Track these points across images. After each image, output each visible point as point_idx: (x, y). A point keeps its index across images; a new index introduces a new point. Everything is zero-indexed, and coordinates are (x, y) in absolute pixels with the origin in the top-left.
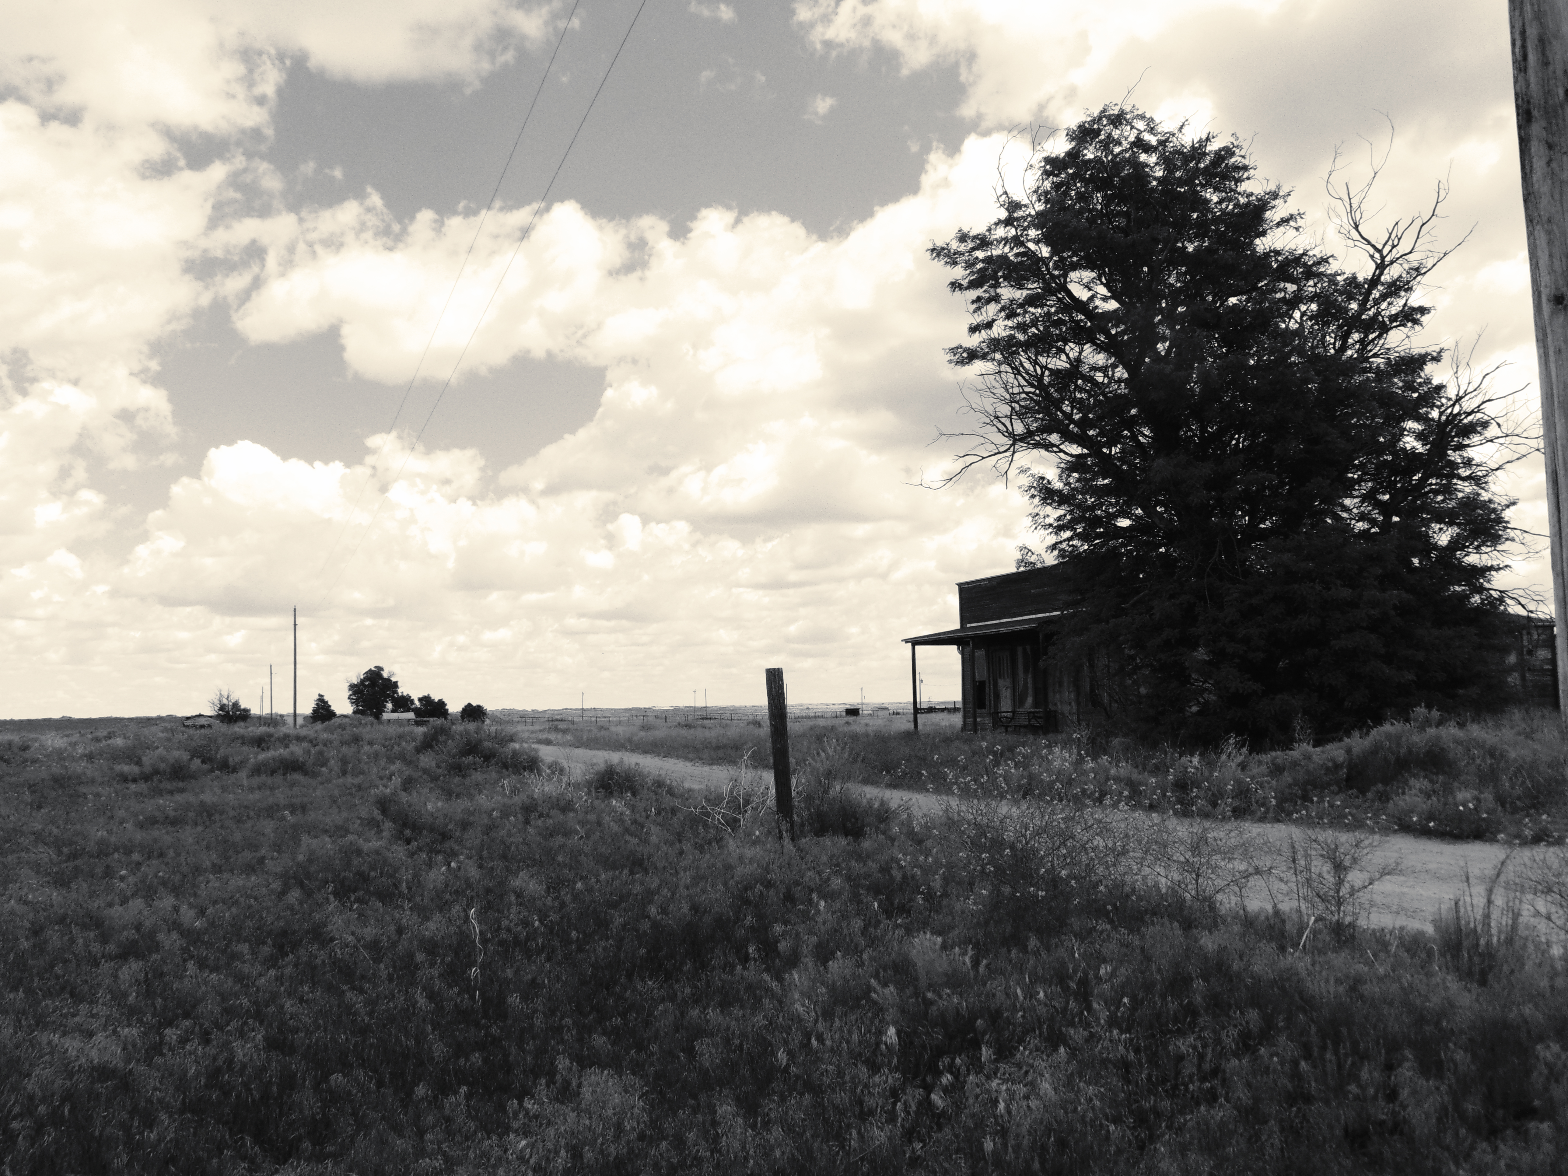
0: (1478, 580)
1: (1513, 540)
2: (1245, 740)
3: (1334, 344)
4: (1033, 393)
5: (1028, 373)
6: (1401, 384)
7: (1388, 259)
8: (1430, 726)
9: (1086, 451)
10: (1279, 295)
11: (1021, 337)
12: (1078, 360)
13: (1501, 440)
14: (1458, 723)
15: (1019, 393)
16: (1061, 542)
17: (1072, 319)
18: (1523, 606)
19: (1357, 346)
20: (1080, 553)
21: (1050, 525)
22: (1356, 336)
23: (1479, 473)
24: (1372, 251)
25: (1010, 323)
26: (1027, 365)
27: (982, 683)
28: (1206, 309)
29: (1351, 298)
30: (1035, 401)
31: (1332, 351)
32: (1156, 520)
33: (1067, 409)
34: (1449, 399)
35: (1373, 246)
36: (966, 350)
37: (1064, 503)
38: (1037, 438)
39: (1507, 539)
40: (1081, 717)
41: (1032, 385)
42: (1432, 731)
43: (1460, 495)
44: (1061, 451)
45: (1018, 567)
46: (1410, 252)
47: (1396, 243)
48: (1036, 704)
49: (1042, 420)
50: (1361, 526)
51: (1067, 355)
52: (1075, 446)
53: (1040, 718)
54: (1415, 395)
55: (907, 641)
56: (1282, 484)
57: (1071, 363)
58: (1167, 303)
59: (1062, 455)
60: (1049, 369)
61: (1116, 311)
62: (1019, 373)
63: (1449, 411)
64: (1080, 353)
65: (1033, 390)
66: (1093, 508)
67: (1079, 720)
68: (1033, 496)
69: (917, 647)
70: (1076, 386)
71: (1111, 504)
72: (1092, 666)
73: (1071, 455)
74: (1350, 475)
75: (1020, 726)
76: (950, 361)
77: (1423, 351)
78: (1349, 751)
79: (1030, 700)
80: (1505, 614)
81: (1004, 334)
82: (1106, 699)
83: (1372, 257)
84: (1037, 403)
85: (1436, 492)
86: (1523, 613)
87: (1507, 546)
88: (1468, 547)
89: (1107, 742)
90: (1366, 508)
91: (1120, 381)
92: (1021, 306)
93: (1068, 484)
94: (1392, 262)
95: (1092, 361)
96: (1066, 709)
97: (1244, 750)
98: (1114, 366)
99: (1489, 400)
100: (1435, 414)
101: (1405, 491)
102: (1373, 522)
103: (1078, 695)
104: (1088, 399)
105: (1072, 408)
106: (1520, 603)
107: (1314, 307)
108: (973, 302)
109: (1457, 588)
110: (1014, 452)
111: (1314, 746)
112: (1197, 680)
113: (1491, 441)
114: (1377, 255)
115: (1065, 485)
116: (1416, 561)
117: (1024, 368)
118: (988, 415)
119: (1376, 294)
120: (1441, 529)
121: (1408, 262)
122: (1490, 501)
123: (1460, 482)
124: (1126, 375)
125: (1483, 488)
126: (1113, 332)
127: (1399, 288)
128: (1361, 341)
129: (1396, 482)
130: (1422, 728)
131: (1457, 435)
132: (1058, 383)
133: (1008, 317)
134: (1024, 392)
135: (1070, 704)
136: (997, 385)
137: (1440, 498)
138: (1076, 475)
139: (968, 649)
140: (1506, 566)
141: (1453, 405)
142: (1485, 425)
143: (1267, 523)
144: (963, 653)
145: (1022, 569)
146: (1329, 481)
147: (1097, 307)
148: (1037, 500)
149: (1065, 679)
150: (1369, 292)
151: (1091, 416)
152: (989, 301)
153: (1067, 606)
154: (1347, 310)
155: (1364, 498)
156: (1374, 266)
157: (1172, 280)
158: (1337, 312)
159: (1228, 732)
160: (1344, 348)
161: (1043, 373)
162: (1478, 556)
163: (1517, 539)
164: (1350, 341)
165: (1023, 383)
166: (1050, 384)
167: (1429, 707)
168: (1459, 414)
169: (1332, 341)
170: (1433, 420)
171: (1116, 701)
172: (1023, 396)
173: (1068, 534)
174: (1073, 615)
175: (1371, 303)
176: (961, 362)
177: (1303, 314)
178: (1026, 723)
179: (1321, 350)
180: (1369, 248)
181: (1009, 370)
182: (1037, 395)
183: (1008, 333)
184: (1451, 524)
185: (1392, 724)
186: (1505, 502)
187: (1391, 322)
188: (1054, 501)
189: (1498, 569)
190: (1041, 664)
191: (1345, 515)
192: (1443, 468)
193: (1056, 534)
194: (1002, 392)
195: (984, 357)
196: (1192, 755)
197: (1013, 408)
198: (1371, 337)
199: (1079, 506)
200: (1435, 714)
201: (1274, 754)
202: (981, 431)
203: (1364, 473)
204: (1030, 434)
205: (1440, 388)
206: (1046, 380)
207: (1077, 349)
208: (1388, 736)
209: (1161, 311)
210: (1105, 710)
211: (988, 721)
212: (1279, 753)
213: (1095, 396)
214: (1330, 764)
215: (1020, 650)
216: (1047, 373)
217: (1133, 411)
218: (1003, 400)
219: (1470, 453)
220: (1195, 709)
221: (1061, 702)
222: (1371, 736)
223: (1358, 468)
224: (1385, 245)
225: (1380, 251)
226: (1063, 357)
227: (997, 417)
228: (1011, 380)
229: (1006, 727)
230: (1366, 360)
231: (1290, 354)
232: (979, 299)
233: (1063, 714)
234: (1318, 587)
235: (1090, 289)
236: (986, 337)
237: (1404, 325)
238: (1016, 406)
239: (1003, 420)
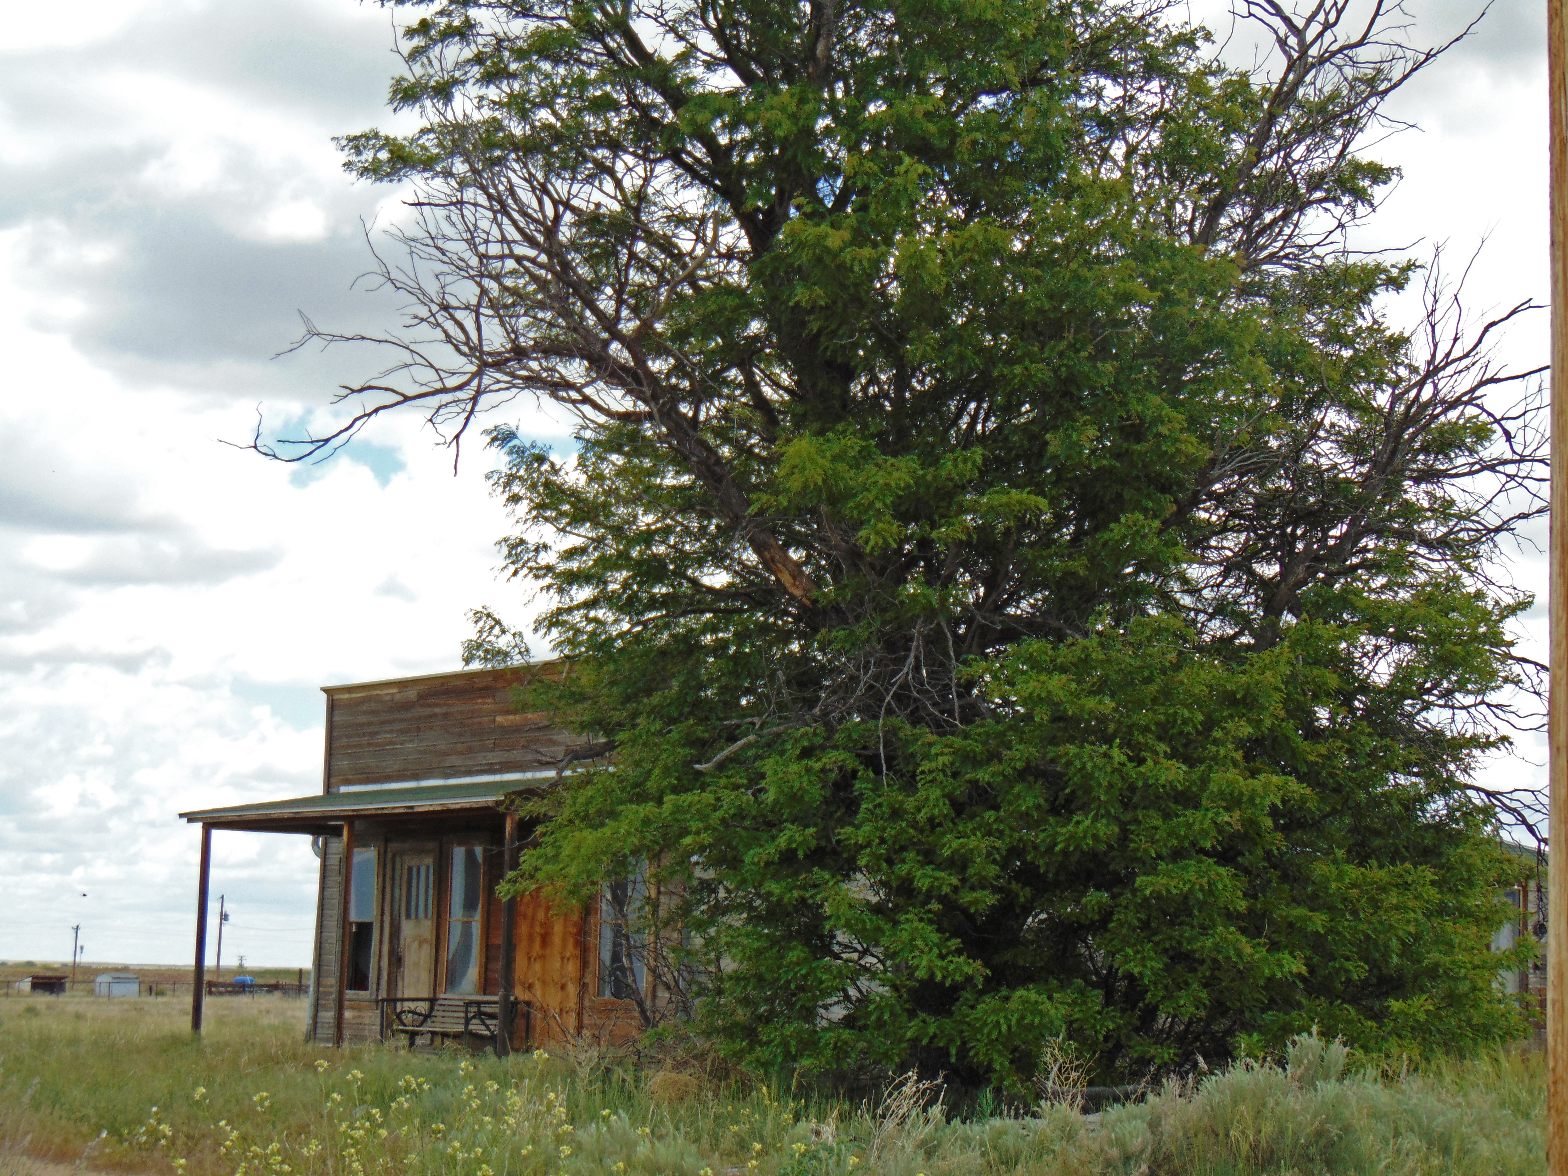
0: (1444, 765)
1: (1517, 682)
2: (937, 1091)
3: (1191, 224)
4: (533, 261)
5: (525, 215)
6: (1320, 328)
7: (1314, 51)
8: (1326, 1078)
9: (642, 407)
10: (1087, 103)
11: (517, 129)
12: (641, 196)
13: (1511, 469)
14: (1385, 1074)
15: (502, 257)
16: (570, 610)
17: (634, 102)
18: (1530, 829)
19: (1238, 234)
20: (611, 640)
21: (549, 568)
22: (1237, 212)
23: (1463, 535)
24: (1283, 29)
25: (493, 93)
26: (527, 197)
27: (365, 928)
28: (928, 115)
29: (1231, 127)
30: (535, 278)
31: (1186, 240)
32: (786, 579)
33: (606, 302)
34: (1414, 370)
35: (1287, 20)
36: (389, 143)
37: (583, 521)
38: (534, 365)
39: (1506, 680)
40: (586, 1021)
41: (531, 242)
42: (1329, 1089)
43: (1422, 578)
44: (586, 400)
45: (467, 661)
46: (1361, 43)
47: (1332, 18)
48: (486, 985)
49: (551, 325)
50: (1216, 628)
51: (618, 184)
52: (619, 393)
53: (492, 1016)
54: (1347, 353)
55: (191, 817)
56: (1061, 520)
57: (625, 202)
58: (847, 92)
59: (587, 409)
60: (574, 210)
61: (733, 94)
62: (504, 210)
63: (1413, 394)
64: (647, 180)
65: (532, 253)
66: (647, 537)
67: (580, 1028)
68: (515, 499)
69: (216, 834)
70: (632, 255)
71: (687, 531)
72: (619, 900)
73: (608, 412)
74: (1204, 515)
75: (445, 1035)
76: (348, 165)
77: (1371, 261)
78: (1154, 1125)
79: (473, 973)
80: (1495, 842)
81: (477, 116)
82: (644, 981)
83: (1282, 43)
84: (543, 285)
85: (1373, 567)
86: (1531, 843)
87: (1503, 695)
88: (1429, 691)
89: (637, 1080)
90: (1232, 588)
91: (730, 255)
92: (520, 55)
93: (596, 477)
94: (1322, 60)
95: (672, 201)
96: (552, 999)
97: (936, 1111)
98: (721, 221)
99: (1493, 380)
100: (1382, 399)
101: (1315, 560)
102: (1243, 621)
103: (584, 965)
104: (656, 288)
105: (620, 302)
106: (1524, 822)
107: (1155, 138)
108: (410, 33)
109: (1402, 780)
110: (479, 393)
111: (1085, 1110)
112: (847, 947)
113: (1492, 468)
114: (1293, 41)
115: (591, 479)
116: (1323, 714)
117: (517, 200)
118: (423, 297)
119: (1284, 125)
120: (1377, 648)
121: (1354, 63)
122: (1479, 595)
123: (1423, 551)
124: (744, 244)
125: (1467, 569)
126: (723, 140)
127: (1331, 119)
128: (1246, 225)
129: (1294, 537)
130: (1307, 1082)
131: (1425, 449)
132: (592, 246)
133: (489, 78)
134: (512, 255)
135: (563, 987)
136: (449, 231)
137: (1381, 581)
138: (617, 459)
139: (338, 846)
140: (1504, 739)
141: (1421, 384)
142: (1482, 434)
143: (1024, 604)
144: (324, 855)
145: (476, 666)
146: (1157, 524)
147: (693, 81)
148: (523, 507)
149: (558, 928)
150: (1271, 119)
151: (659, 327)
152: (448, 33)
153: (575, 756)
154: (1219, 155)
155: (1229, 567)
156: (1284, 63)
157: (863, 38)
158: (1201, 153)
159: (903, 1068)
160: (1209, 235)
161: (557, 218)
162: (1448, 713)
163: (1527, 684)
164: (1224, 221)
165: (512, 233)
166: (574, 245)
167: (1327, 1034)
168: (1432, 402)
169: (1189, 216)
170: (1379, 410)
171: (668, 987)
172: (511, 264)
173: (584, 593)
174: (587, 781)
175: (1273, 142)
176: (373, 170)
177: (1132, 150)
178: (461, 1028)
179: (1161, 234)
180: (1277, 22)
181: (482, 199)
182: (541, 266)
183: (487, 113)
184: (1399, 639)
185: (1248, 1068)
186: (1507, 600)
187: (1311, 189)
188: (562, 514)
189: (1487, 744)
190: (503, 890)
191: (1187, 600)
192: (1391, 517)
193: (561, 591)
194: (460, 248)
195: (427, 164)
196: (822, 1118)
197: (484, 292)
198: (1268, 217)
199: (618, 531)
200: (1338, 1050)
201: (997, 1122)
202: (407, 336)
203: (1234, 514)
204: (519, 353)
205: (1398, 343)
206: (565, 233)
207: (640, 170)
208: (1238, 1096)
209: (833, 108)
210: (641, 1004)
211: (372, 1019)
212: (1009, 1122)
213: (673, 284)
214: (1114, 1152)
215: (459, 853)
216: (568, 217)
217: (755, 327)
218: (462, 268)
219: (1451, 489)
220: (838, 1013)
221: (544, 983)
222: (1203, 1092)
223: (1219, 500)
224: (1310, 20)
225: (1299, 33)
226: (609, 185)
227: (446, 308)
228: (484, 224)
229: (413, 1035)
230: (1253, 266)
231: (1095, 236)
232: (424, 26)
233: (544, 1011)
234: (1118, 755)
235: (681, 38)
236: (436, 119)
237: (1336, 201)
238: (492, 286)
239: (460, 315)
